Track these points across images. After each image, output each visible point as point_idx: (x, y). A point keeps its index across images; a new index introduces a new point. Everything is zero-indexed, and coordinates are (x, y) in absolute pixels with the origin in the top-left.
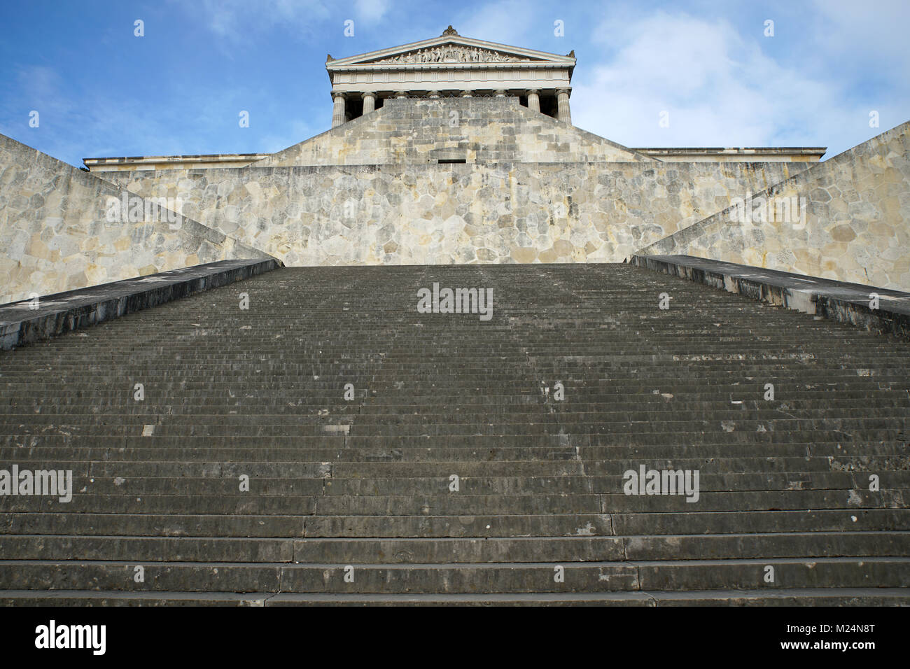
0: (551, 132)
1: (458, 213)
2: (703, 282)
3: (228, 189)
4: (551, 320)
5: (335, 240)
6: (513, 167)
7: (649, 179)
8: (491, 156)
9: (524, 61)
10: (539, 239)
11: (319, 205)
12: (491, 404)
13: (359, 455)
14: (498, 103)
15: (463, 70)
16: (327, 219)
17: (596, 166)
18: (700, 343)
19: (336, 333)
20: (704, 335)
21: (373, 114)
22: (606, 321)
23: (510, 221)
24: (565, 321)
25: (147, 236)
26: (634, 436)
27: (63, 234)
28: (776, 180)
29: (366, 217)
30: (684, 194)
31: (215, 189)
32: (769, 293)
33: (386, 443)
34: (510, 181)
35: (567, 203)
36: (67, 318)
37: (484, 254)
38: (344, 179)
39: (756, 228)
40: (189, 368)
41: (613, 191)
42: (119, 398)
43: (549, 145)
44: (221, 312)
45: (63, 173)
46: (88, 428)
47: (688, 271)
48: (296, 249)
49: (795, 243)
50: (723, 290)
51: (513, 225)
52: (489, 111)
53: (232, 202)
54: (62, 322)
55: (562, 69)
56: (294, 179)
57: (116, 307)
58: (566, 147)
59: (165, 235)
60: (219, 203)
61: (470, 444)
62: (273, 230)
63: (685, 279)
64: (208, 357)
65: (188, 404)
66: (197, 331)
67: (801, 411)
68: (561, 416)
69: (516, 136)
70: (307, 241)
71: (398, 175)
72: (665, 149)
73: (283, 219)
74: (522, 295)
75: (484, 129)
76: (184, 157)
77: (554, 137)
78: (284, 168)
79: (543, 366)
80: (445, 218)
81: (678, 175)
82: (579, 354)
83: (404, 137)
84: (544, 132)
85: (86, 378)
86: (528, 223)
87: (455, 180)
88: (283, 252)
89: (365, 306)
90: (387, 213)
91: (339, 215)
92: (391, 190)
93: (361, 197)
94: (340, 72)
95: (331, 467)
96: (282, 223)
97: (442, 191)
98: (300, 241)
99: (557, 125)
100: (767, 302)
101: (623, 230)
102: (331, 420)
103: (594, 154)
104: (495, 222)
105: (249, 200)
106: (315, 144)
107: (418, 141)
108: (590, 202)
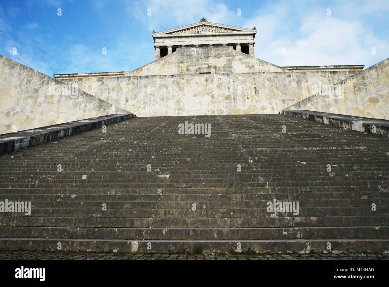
0: (247, 60)
1: (208, 94)
2: (314, 120)
3: (113, 86)
4: (250, 135)
5: (157, 106)
6: (231, 75)
7: (289, 79)
8: (222, 71)
9: (234, 31)
10: (242, 105)
11: (151, 92)
12: (228, 166)
13: (174, 186)
14: (224, 48)
15: (209, 36)
16: (153, 97)
17: (266, 74)
18: (316, 143)
19: (160, 141)
20: (317, 140)
21: (172, 54)
22: (274, 135)
23: (230, 97)
24: (256, 135)
25: (80, 105)
26: (291, 178)
27: (46, 104)
28: (343, 78)
29: (170, 96)
30: (304, 85)
31: (108, 86)
32: (344, 123)
33: (185, 182)
34: (230, 81)
35: (254, 90)
36: (49, 136)
37: (219, 111)
38: (161, 81)
39: (335, 98)
40: (100, 154)
41: (273, 84)
42: (71, 165)
43: (246, 66)
44: (112, 134)
45: (46, 79)
46: (59, 177)
47: (307, 116)
48: (141, 110)
49: (352, 105)
50: (323, 123)
51: (231, 99)
52: (220, 52)
53: (114, 91)
54: (47, 137)
55: (250, 35)
56: (140, 81)
57: (69, 132)
58: (253, 66)
59: (87, 104)
60: (109, 92)
61: (220, 182)
62: (131, 102)
63: (306, 119)
64: (107, 150)
65: (100, 167)
66: (102, 141)
67: (363, 168)
68: (259, 171)
69: (232, 62)
70: (145, 107)
71: (183, 79)
72: (295, 67)
73: (135, 98)
74: (236, 126)
75: (219, 59)
76: (94, 73)
77: (248, 62)
78: (135, 77)
79: (249, 152)
80: (203, 96)
81: (301, 77)
82: (264, 147)
83: (185, 63)
84: (244, 60)
85: (57, 158)
86: (238, 98)
87: (207, 80)
88: (135, 111)
89: (171, 131)
90: (178, 95)
91: (159, 96)
92: (180, 85)
93: (168, 88)
94: (158, 38)
95: (162, 191)
96: (135, 100)
97: (202, 85)
98: (143, 107)
99: (249, 58)
100: (343, 127)
101: (278, 101)
102: (160, 173)
103: (265, 69)
104: (224, 98)
105: (122, 90)
106: (148, 67)
107: (191, 65)
108: (264, 89)
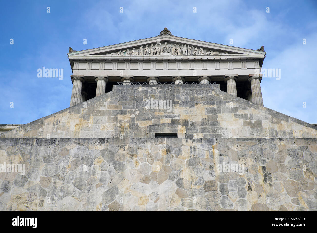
0: (246, 112)
1: (171, 179)
5: (67, 200)
6: (215, 141)
8: (198, 130)
9: (223, 54)
10: (239, 202)
11: (57, 171)
14: (202, 89)
15: (175, 61)
16: (62, 182)
17: (285, 142)
21: (104, 96)
23: (214, 186)
29: (95, 181)
34: (213, 153)
35: (262, 172)
38: (78, 149)
43: (245, 122)
51: (216, 189)
52: (196, 95)
55: (253, 60)
56: (36, 149)
58: (259, 123)
62: (14, 191)
69: (218, 115)
70: (43, 201)
71: (123, 147)
73: (24, 182)
75: (192, 109)
77: (249, 116)
78: (28, 139)
80: (160, 182)
83: (128, 115)
84: (240, 112)
86: (230, 188)
87: (168, 151)
90: (112, 178)
91: (72, 179)
92: (117, 159)
93: (92, 164)
94: (79, 61)
96: (24, 186)
97: (158, 160)
98: (37, 201)
99: (251, 107)
103: (283, 129)
104: (202, 186)
106: (56, 118)
107: (139, 118)
108: (282, 171)
